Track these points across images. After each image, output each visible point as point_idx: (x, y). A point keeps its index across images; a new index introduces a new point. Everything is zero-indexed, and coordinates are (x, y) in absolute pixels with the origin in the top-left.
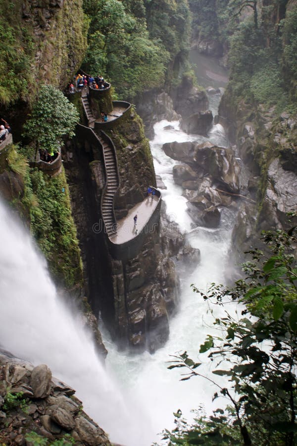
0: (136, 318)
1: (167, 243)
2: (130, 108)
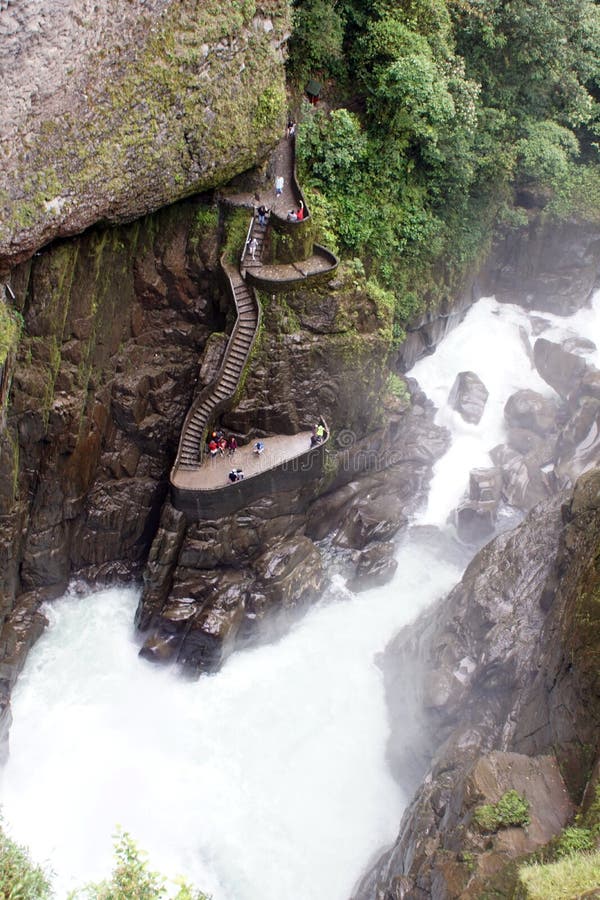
0: (175, 613)
2: (335, 268)
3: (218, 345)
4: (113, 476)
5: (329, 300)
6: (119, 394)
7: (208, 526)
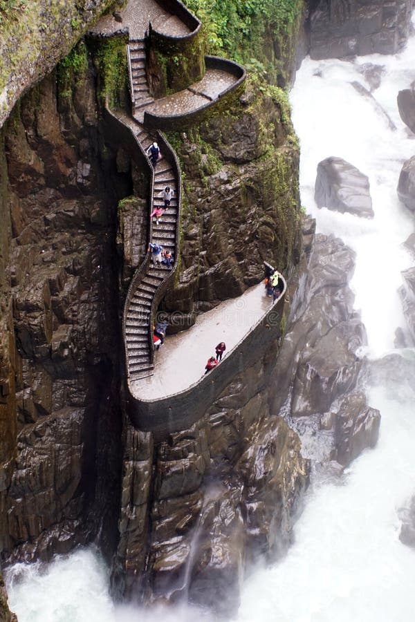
0: (167, 560)
1: (305, 380)
2: (244, 80)
3: (134, 214)
4: (28, 420)
5: (245, 119)
6: (22, 314)
7: (182, 439)
